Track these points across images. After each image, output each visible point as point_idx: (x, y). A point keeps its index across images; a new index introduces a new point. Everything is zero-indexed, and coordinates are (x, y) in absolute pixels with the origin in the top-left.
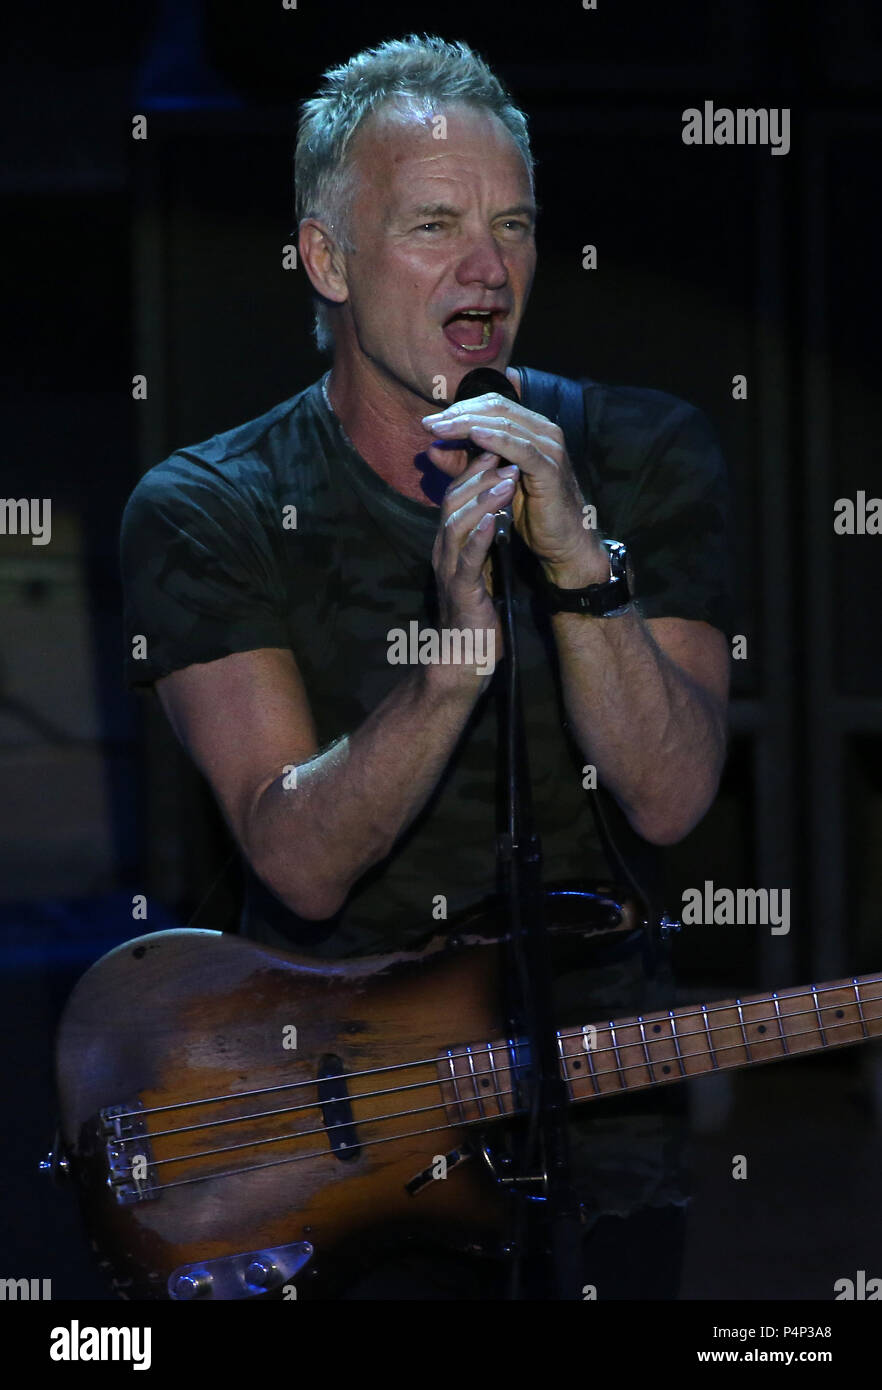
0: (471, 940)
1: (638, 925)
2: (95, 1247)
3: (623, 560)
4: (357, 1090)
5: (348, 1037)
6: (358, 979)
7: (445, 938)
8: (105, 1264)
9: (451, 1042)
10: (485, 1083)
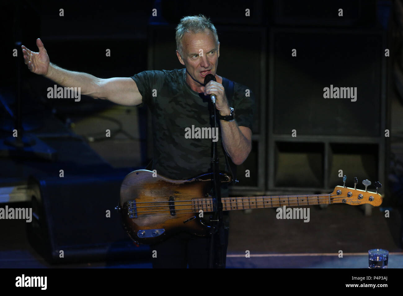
0: (200, 180)
1: (231, 181)
2: (124, 225)
3: (233, 112)
4: (176, 204)
5: (175, 194)
6: (178, 184)
7: (195, 179)
8: (126, 228)
9: (194, 197)
10: (200, 206)
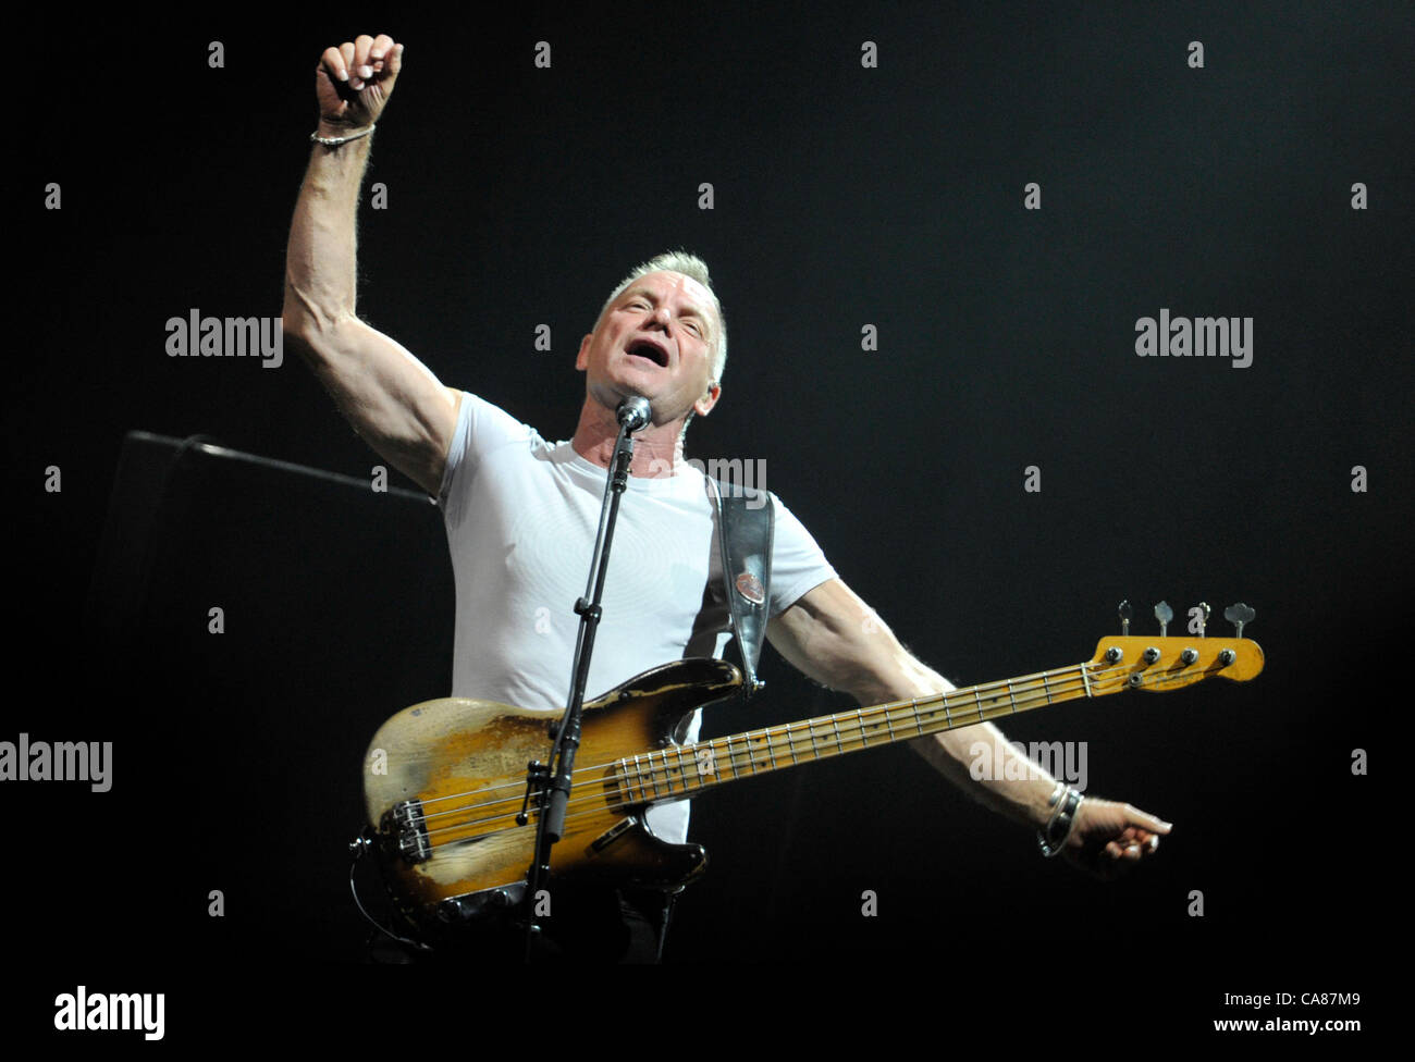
0: (635, 694)
8: (396, 899)
9: (623, 755)
10: (646, 777)
